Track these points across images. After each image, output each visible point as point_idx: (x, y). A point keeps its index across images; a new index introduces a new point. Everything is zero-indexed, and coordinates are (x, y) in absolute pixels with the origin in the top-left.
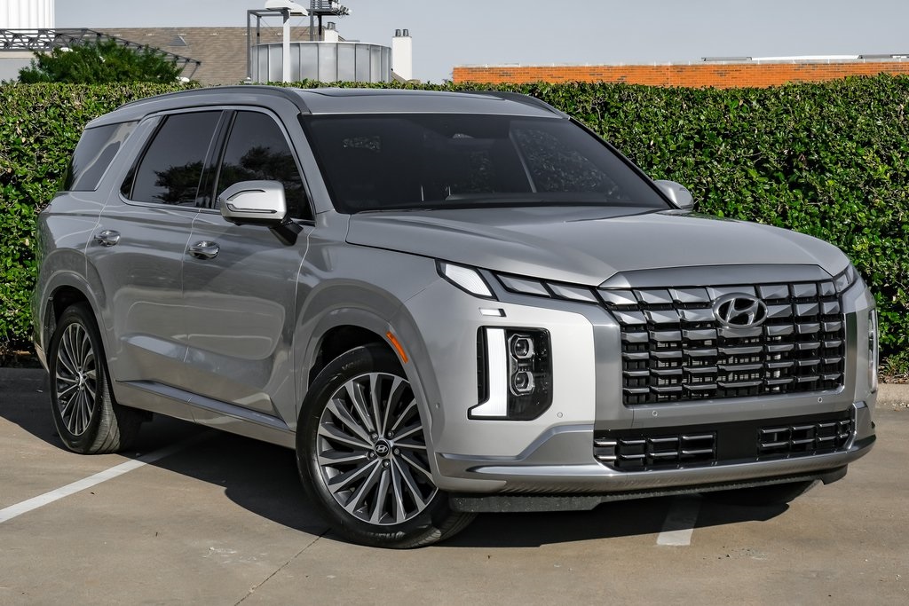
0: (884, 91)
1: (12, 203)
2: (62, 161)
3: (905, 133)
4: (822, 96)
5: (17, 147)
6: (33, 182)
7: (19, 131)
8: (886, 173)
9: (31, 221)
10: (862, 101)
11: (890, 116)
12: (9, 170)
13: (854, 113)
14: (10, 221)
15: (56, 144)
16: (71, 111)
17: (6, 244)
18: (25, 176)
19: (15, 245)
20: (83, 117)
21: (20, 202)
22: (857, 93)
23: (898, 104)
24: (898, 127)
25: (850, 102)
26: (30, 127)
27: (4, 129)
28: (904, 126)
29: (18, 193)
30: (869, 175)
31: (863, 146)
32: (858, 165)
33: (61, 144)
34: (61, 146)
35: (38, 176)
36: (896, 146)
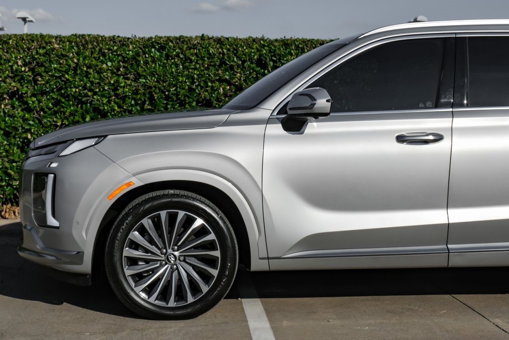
1: (17, 110)
2: (52, 83)
5: (18, 73)
6: (31, 97)
7: (20, 63)
9: (31, 122)
12: (15, 89)
14: (16, 122)
15: (47, 72)
16: (53, 51)
17: (14, 137)
18: (26, 93)
19: (20, 138)
20: (62, 55)
21: (22, 110)
26: (27, 61)
27: (9, 62)
29: (21, 104)
33: (50, 72)
34: (50, 73)
35: (36, 93)
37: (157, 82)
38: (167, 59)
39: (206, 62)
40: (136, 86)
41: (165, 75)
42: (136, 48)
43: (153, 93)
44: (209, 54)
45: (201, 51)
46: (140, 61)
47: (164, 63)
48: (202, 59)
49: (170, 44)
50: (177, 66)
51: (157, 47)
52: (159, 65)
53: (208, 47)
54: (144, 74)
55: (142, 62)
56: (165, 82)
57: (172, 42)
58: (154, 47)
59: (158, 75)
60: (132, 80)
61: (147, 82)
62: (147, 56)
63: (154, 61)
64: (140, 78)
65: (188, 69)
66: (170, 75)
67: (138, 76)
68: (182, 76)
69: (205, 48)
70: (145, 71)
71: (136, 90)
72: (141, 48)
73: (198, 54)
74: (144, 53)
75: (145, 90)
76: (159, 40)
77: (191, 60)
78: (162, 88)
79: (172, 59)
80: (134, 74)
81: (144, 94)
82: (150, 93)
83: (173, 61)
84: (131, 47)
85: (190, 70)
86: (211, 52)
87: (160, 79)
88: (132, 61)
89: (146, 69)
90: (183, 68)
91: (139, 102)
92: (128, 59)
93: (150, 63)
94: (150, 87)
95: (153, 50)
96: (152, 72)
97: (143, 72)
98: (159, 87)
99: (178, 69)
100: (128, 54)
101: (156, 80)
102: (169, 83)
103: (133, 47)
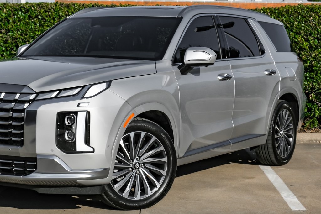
0: (303, 12)
3: (314, 29)
4: (279, 13)
8: (307, 46)
10: (295, 16)
11: (307, 22)
13: (292, 21)
22: (293, 12)
23: (310, 17)
24: (311, 27)
25: (290, 16)
28: (313, 26)
30: (300, 47)
31: (297, 35)
32: (295, 42)
36: (311, 34)
37: (21, 35)
38: (29, 19)
39: (56, 22)
40: (6, 38)
41: (26, 30)
42: (8, 11)
43: (18, 43)
44: (59, 15)
45: (53, 13)
46: (10, 20)
47: (27, 22)
48: (54, 19)
49: (33, 8)
50: (35, 24)
51: (23, 10)
52: (23, 23)
53: (59, 10)
54: (12, 29)
55: (11, 21)
56: (26, 35)
57: (34, 7)
58: (21, 10)
59: (22, 30)
60: (4, 34)
61: (14, 35)
62: (15, 17)
63: (20, 21)
64: (9, 32)
65: (43, 26)
66: (30, 30)
67: (8, 31)
68: (38, 31)
69: (56, 11)
70: (13, 27)
71: (6, 40)
72: (12, 12)
73: (51, 16)
74: (14, 15)
75: (12, 40)
76: (25, 6)
77: (45, 19)
78: (24, 39)
79: (32, 19)
80: (6, 30)
81: (12, 43)
82: (16, 42)
83: (33, 20)
84: (5, 10)
85: (45, 27)
86: (60, 14)
87: (23, 33)
88: (5, 20)
89: (14, 26)
90: (40, 25)
91: (8, 49)
92: (2, 19)
93: (17, 22)
94: (17, 39)
95: (20, 12)
96: (18, 28)
97: (11, 28)
98: (22, 38)
99: (36, 26)
100: (2, 16)
101: (20, 34)
102: (29, 36)
103: (7, 10)
